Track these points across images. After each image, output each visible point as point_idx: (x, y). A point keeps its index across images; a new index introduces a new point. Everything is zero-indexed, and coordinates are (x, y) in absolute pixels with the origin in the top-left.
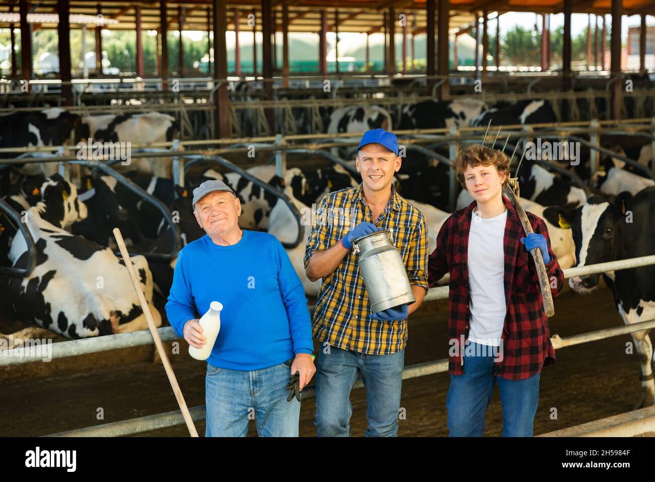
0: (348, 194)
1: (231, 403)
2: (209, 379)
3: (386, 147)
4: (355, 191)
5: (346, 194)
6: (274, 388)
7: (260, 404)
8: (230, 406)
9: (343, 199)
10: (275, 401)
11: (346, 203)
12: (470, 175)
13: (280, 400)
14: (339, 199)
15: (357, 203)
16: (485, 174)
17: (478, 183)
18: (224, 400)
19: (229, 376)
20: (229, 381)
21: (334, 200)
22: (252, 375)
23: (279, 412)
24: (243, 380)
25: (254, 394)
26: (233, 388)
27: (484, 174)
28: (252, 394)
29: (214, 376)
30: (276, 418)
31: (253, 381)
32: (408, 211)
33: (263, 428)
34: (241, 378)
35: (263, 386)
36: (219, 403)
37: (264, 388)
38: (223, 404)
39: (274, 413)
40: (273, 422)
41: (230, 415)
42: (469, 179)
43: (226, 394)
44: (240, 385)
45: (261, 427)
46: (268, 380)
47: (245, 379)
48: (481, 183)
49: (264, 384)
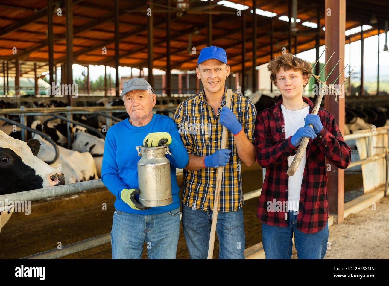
0: (196, 100)
1: (130, 236)
2: (116, 217)
3: (219, 60)
4: (200, 97)
5: (194, 100)
6: (161, 229)
7: (151, 239)
8: (129, 238)
9: (192, 104)
10: (161, 238)
11: (195, 107)
12: (282, 76)
13: (165, 238)
14: (190, 105)
15: (203, 105)
16: (294, 77)
17: (288, 84)
18: (125, 233)
19: (131, 217)
20: (130, 221)
21: (186, 107)
22: (147, 218)
23: (164, 245)
24: (140, 221)
25: (147, 232)
26: (133, 226)
27: (292, 77)
28: (145, 231)
29: (120, 215)
30: (162, 249)
31: (147, 223)
32: (238, 101)
33: (151, 255)
34: (138, 219)
35: (154, 227)
36: (122, 235)
37: (155, 229)
38: (124, 236)
39: (160, 246)
40: (159, 252)
41: (129, 244)
42: (280, 79)
43: (128, 229)
44: (138, 224)
45: (151, 254)
46: (158, 223)
47: (141, 221)
48: (290, 84)
49: (154, 226)
